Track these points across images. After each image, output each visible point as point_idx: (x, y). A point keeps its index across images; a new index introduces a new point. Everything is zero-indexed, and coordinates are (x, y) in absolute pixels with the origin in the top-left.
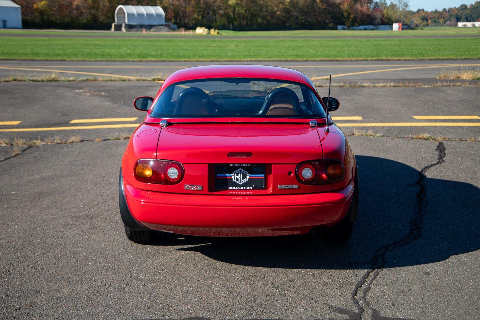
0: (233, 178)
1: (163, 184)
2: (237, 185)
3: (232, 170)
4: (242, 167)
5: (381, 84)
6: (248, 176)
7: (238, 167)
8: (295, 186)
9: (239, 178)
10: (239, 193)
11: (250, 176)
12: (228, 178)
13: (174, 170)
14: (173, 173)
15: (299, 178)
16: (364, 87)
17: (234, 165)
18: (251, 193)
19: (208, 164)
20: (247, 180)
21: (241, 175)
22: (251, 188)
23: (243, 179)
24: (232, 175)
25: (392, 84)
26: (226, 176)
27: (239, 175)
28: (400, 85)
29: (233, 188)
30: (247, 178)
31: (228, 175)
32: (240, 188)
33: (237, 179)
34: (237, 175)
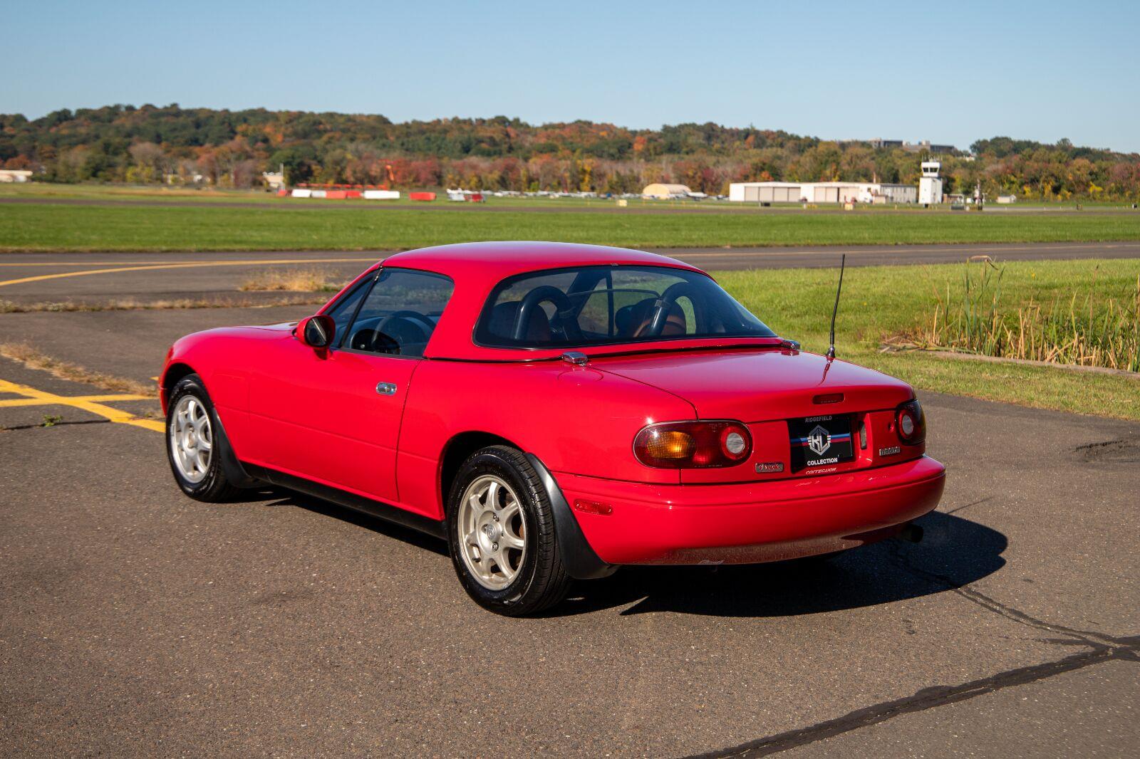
0: (810, 445)
1: (718, 467)
2: (817, 457)
3: (808, 429)
4: (821, 423)
5: (161, 304)
6: (829, 438)
7: (814, 424)
8: (896, 450)
9: (818, 444)
10: (820, 471)
11: (832, 439)
12: (803, 444)
13: (736, 437)
14: (738, 443)
15: (899, 434)
16: (122, 309)
17: (810, 420)
18: (834, 469)
19: (787, 420)
20: (829, 445)
21: (821, 437)
22: (836, 460)
23: (823, 445)
24: (808, 438)
25: (187, 302)
26: (801, 442)
27: (818, 437)
28: (203, 303)
29: (813, 463)
30: (829, 442)
31: (802, 439)
32: (822, 462)
33: (816, 446)
34: (815, 438)
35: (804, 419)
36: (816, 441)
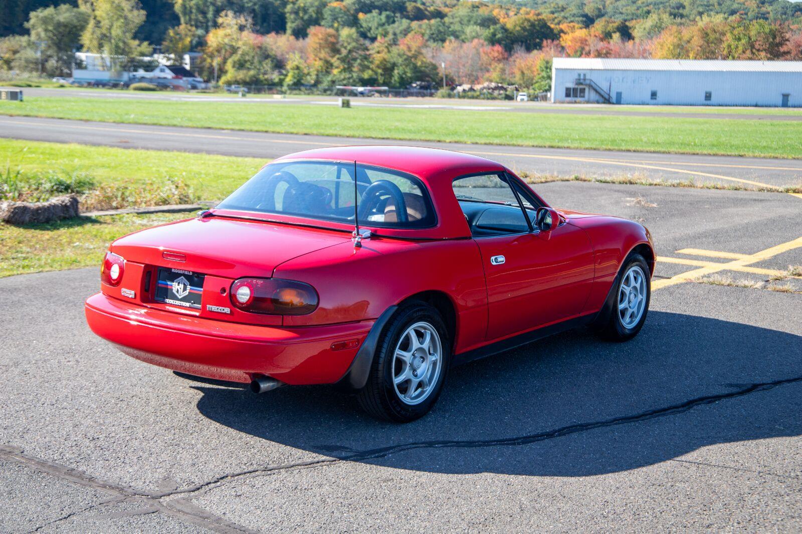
0: (174, 288)
2: (176, 298)
3: (174, 277)
4: (186, 276)
6: (189, 287)
7: (180, 275)
8: (227, 310)
9: (180, 290)
10: (173, 309)
11: (191, 289)
12: (169, 287)
15: (232, 300)
17: (176, 271)
19: (143, 265)
20: (187, 294)
21: (182, 285)
22: (189, 305)
23: (183, 291)
24: (173, 284)
26: (168, 285)
27: (180, 285)
29: (171, 301)
30: (188, 291)
31: (169, 283)
32: (178, 303)
33: (178, 291)
34: (178, 285)
35: (171, 269)
36: (178, 287)
